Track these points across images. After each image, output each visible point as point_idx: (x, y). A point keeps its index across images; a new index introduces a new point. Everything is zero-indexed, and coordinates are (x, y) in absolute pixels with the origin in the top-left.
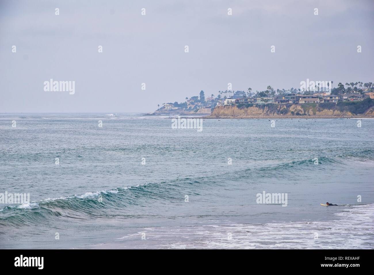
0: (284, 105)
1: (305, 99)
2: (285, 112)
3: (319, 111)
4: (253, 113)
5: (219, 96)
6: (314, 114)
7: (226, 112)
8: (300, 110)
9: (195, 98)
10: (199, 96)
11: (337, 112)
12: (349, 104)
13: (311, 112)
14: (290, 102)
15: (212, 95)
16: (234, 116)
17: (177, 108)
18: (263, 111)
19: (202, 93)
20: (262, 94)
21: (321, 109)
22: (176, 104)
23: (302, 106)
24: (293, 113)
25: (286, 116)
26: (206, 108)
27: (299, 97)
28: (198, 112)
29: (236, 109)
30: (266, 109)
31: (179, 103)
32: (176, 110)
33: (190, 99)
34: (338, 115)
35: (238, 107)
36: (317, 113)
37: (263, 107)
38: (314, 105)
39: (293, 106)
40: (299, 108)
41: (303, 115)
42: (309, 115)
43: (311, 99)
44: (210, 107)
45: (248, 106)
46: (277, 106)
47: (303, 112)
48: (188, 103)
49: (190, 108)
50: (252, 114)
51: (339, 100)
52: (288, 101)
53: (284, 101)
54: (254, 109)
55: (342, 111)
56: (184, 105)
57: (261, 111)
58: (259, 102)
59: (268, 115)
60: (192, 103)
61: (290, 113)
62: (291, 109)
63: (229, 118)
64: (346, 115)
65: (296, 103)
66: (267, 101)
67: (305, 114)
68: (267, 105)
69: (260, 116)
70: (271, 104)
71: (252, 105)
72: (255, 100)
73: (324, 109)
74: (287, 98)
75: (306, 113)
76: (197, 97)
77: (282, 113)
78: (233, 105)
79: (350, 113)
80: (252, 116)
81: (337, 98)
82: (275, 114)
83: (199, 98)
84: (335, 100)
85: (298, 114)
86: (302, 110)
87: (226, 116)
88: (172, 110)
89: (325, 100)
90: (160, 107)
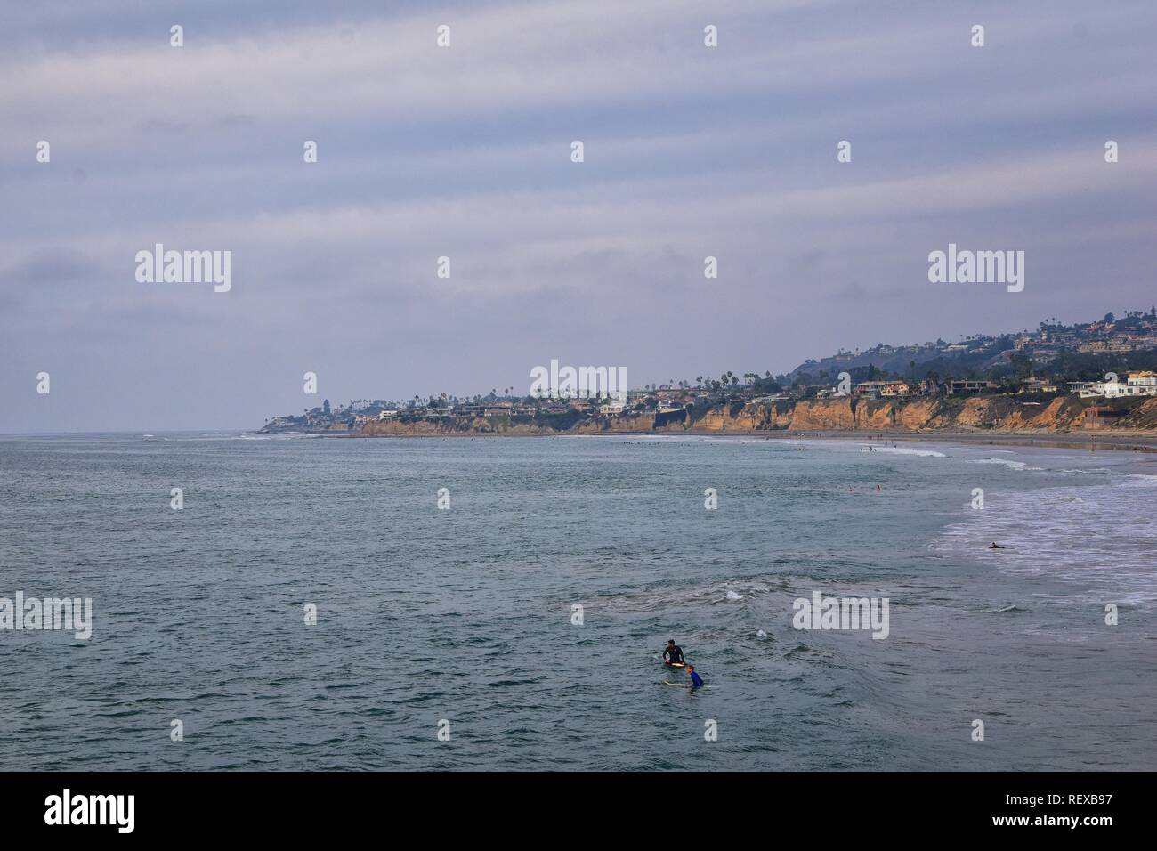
0: (464, 419)
1: (493, 411)
2: (466, 428)
3: (512, 426)
4: (423, 429)
5: (351, 407)
6: (505, 430)
7: (384, 429)
8: (486, 426)
9: (316, 410)
10: (323, 407)
11: (534, 428)
12: (549, 417)
13: (501, 428)
14: (473, 414)
15: (341, 406)
16: (397, 433)
17: (292, 424)
18: (437, 427)
19: (326, 403)
20: (433, 405)
21: (514, 423)
22: (291, 419)
23: (489, 419)
24: (476, 429)
25: (466, 434)
26: (342, 423)
27: (484, 408)
28: (331, 429)
29: (398, 424)
30: (441, 424)
31: (295, 417)
32: (291, 426)
33: (311, 412)
34: (535, 432)
35: (401, 421)
36: (509, 428)
37: (435, 421)
38: (504, 418)
39: (477, 420)
40: (485, 422)
41: (490, 432)
42: (498, 432)
43: (499, 410)
44: (347, 422)
45: (415, 420)
46: (455, 420)
47: (490, 428)
48: (308, 417)
49: (312, 423)
50: (420, 431)
51: (536, 412)
52: (469, 413)
53: (464, 413)
54: (423, 424)
55: (540, 426)
56: (303, 419)
57: (433, 427)
58: (431, 414)
59: (442, 432)
60: (315, 417)
61: (472, 430)
62: (475, 424)
63: (390, 437)
64: (545, 431)
65: (480, 415)
66: (441, 413)
67: (493, 431)
68: (442, 419)
69: (433, 434)
70: (446, 417)
71: (421, 419)
72: (425, 413)
73: (518, 423)
74: (468, 409)
75: (494, 429)
76: (321, 409)
77: (462, 429)
78: (394, 419)
79: (551, 429)
80: (421, 434)
81: (534, 409)
82: (453, 431)
83: (323, 410)
84: (531, 412)
85: (483, 431)
86: (489, 425)
87: (384, 434)
88: (285, 426)
89: (518, 412)
90: (268, 423)
